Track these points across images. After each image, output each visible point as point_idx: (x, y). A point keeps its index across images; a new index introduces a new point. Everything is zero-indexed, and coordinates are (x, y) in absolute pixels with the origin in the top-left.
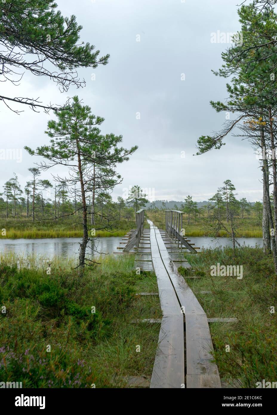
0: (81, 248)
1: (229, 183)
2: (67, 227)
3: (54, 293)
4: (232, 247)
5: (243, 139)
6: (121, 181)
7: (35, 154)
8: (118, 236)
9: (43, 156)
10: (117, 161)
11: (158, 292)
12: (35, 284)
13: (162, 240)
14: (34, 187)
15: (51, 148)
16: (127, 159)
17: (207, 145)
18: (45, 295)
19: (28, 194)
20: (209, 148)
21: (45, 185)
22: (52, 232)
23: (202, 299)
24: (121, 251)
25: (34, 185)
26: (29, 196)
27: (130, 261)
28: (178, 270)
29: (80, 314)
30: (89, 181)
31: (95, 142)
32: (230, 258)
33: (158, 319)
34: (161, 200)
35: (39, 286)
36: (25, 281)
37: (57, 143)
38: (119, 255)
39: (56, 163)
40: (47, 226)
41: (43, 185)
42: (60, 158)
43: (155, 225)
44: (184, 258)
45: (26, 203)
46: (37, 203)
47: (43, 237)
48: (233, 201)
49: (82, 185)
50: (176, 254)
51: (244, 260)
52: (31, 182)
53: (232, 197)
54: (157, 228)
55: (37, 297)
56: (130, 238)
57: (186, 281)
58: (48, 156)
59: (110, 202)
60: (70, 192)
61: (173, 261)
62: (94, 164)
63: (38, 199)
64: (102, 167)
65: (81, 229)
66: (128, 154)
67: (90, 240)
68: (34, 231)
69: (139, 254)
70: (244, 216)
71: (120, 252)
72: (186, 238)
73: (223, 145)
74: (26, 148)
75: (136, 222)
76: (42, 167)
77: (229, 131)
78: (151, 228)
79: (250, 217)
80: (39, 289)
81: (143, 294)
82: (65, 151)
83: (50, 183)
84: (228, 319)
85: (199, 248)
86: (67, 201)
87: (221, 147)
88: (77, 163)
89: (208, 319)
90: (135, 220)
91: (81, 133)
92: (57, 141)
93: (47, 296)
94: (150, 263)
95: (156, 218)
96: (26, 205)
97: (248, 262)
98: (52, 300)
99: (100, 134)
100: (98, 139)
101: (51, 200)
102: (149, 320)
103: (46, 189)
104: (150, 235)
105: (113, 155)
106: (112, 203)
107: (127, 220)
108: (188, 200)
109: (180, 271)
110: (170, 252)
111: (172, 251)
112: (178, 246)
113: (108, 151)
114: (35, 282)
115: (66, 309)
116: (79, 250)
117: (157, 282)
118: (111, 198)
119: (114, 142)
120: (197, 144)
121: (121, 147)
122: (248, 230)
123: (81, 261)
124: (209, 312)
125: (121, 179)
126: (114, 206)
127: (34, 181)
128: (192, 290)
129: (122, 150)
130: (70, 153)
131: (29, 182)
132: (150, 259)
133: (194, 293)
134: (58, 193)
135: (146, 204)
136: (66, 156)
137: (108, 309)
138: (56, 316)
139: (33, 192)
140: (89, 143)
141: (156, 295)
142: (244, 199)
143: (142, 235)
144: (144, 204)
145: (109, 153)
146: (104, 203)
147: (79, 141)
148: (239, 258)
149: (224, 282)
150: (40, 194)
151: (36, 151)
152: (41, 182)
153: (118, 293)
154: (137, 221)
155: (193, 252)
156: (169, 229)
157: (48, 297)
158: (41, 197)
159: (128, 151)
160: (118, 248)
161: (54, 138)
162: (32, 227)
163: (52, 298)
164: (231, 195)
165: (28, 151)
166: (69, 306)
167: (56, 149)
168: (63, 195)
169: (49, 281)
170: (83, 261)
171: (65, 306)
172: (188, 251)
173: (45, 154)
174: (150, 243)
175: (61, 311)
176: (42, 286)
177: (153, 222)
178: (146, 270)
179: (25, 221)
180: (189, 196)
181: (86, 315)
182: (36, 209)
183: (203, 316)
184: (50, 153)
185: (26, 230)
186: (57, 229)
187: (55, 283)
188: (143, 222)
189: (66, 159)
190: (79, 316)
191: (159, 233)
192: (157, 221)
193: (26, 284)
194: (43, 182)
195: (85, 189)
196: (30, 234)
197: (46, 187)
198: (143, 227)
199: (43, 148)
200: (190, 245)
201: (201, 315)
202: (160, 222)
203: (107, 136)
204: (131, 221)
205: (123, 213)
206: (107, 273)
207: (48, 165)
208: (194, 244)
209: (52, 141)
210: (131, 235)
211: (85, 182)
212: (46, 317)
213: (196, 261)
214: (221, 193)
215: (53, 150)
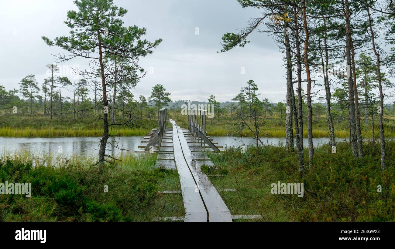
0: (101, 144)
1: (252, 83)
2: (86, 126)
3: (72, 191)
4: (255, 145)
5: (268, 35)
6: (144, 75)
7: (53, 45)
8: (139, 135)
9: (62, 47)
10: (140, 54)
11: (181, 190)
12: (51, 181)
13: (184, 139)
14: (52, 85)
15: (70, 38)
16: (151, 52)
17: (232, 42)
18: (62, 193)
19: (46, 91)
20: (234, 45)
21: (63, 83)
22: (70, 131)
23: (226, 196)
24: (143, 150)
25: (52, 83)
26: (47, 94)
27: (152, 160)
28: (201, 168)
29: (99, 212)
30: (110, 74)
31: (117, 34)
32: (254, 156)
33: (181, 217)
34: (184, 100)
35: (55, 184)
36: (41, 178)
37: (77, 34)
38: (140, 153)
39: (75, 55)
40: (65, 125)
41: (61, 82)
42: (80, 50)
43: (177, 124)
44: (207, 157)
45: (43, 101)
46: (56, 102)
47: (61, 136)
48: (255, 102)
49: (103, 79)
50: (198, 152)
51: (267, 158)
52: (49, 79)
53: (254, 97)
54: (179, 127)
55: (53, 195)
56: (152, 137)
57: (209, 179)
58: (67, 47)
59: (132, 100)
60: (91, 85)
61: (196, 160)
62: (116, 61)
63: (57, 97)
64: (124, 64)
65: (101, 128)
66: (151, 47)
67: (111, 136)
68: (51, 129)
69: (162, 153)
70: (267, 116)
71: (141, 151)
72: (209, 138)
73: (247, 43)
74: (44, 38)
75: (158, 122)
76: (61, 59)
77: (254, 28)
78: (173, 127)
79: (272, 117)
80: (56, 187)
81: (165, 192)
82: (86, 43)
83: (69, 80)
84: (252, 216)
85: (222, 147)
86: (87, 99)
87: (246, 44)
88: (98, 56)
89: (232, 216)
90: (157, 120)
91: (103, 25)
92: (76, 32)
93: (64, 193)
94: (173, 161)
95: (179, 117)
96: (43, 104)
97: (272, 159)
98: (69, 198)
99: (123, 26)
100: (121, 32)
101: (69, 99)
102: (171, 217)
103: (65, 87)
104: (172, 134)
105: (136, 49)
106: (134, 102)
107: (149, 119)
108: (211, 100)
109: (203, 169)
110: (193, 151)
111: (194, 150)
112: (201, 145)
113: (131, 43)
114: (51, 179)
115: (85, 207)
116: (99, 146)
117: (179, 179)
118: (133, 97)
119: (137, 34)
120: (222, 41)
121: (144, 40)
122: (271, 130)
123: (101, 158)
124: (233, 209)
125: (144, 73)
126: (135, 104)
127: (53, 78)
128: (216, 187)
129: (145, 42)
130: (91, 45)
131: (47, 79)
132: (173, 158)
133: (217, 191)
134: (77, 90)
135: (168, 103)
136: (87, 48)
137: (129, 206)
138: (74, 214)
139: (51, 90)
140: (111, 35)
141: (179, 193)
142: (266, 100)
143: (164, 134)
144: (167, 103)
145: (132, 46)
146: (125, 102)
147: (101, 33)
148: (262, 156)
149: (248, 180)
150: (58, 92)
151: (54, 42)
152: (60, 79)
153: (139, 190)
154: (159, 120)
155: (216, 151)
156: (192, 128)
157: (65, 195)
158: (59, 94)
159: (151, 44)
160: (139, 147)
161: (74, 29)
162: (49, 126)
163: (69, 196)
164: (254, 95)
165: (46, 41)
166: (88, 204)
167: (75, 40)
168: (83, 93)
169: (67, 178)
170: (103, 158)
171: (83, 204)
172: (211, 150)
173: (64, 44)
174: (173, 142)
175: (78, 209)
176: (58, 183)
177: (176, 122)
178: (168, 169)
179: (42, 119)
180: (212, 96)
181: (105, 213)
182: (54, 108)
183: (227, 213)
184: (69, 44)
185: (42, 128)
186: (76, 128)
187: (73, 180)
188: (166, 121)
189: (86, 51)
190: (97, 214)
191: (182, 132)
192: (180, 121)
193: (41, 182)
194: (61, 80)
195: (106, 83)
196: (47, 133)
197: (65, 85)
198: (165, 126)
199: (62, 38)
200: (213, 144)
201: (225, 212)
202: (183, 121)
203: (130, 28)
204: (152, 120)
205: (144, 111)
206: (128, 171)
207: (67, 56)
208: (217, 143)
209: (72, 32)
210: (152, 134)
211: (107, 75)
212: (62, 216)
213: (219, 160)
214: (244, 93)
215: (72, 41)
